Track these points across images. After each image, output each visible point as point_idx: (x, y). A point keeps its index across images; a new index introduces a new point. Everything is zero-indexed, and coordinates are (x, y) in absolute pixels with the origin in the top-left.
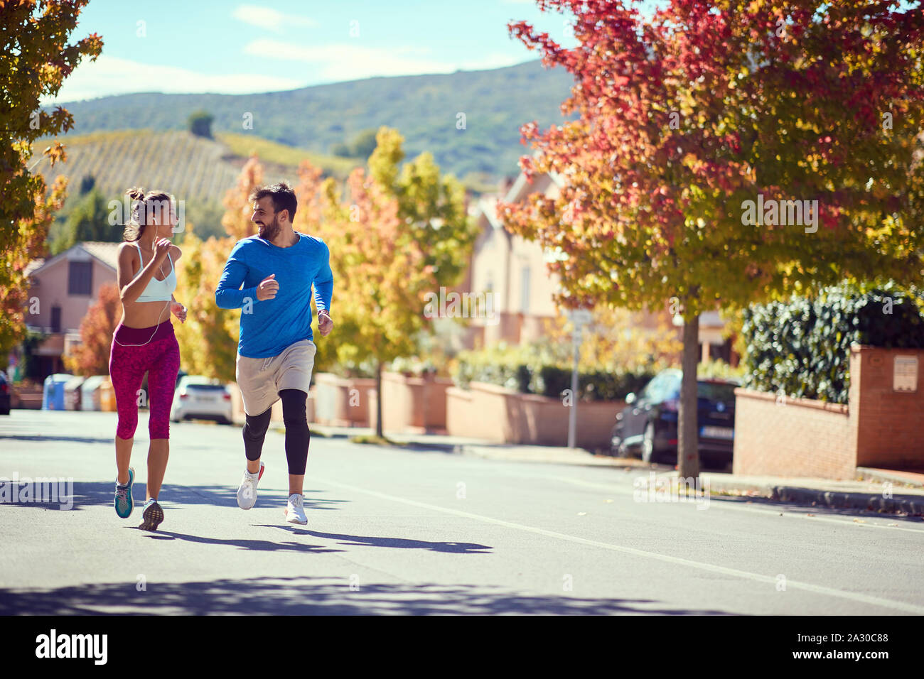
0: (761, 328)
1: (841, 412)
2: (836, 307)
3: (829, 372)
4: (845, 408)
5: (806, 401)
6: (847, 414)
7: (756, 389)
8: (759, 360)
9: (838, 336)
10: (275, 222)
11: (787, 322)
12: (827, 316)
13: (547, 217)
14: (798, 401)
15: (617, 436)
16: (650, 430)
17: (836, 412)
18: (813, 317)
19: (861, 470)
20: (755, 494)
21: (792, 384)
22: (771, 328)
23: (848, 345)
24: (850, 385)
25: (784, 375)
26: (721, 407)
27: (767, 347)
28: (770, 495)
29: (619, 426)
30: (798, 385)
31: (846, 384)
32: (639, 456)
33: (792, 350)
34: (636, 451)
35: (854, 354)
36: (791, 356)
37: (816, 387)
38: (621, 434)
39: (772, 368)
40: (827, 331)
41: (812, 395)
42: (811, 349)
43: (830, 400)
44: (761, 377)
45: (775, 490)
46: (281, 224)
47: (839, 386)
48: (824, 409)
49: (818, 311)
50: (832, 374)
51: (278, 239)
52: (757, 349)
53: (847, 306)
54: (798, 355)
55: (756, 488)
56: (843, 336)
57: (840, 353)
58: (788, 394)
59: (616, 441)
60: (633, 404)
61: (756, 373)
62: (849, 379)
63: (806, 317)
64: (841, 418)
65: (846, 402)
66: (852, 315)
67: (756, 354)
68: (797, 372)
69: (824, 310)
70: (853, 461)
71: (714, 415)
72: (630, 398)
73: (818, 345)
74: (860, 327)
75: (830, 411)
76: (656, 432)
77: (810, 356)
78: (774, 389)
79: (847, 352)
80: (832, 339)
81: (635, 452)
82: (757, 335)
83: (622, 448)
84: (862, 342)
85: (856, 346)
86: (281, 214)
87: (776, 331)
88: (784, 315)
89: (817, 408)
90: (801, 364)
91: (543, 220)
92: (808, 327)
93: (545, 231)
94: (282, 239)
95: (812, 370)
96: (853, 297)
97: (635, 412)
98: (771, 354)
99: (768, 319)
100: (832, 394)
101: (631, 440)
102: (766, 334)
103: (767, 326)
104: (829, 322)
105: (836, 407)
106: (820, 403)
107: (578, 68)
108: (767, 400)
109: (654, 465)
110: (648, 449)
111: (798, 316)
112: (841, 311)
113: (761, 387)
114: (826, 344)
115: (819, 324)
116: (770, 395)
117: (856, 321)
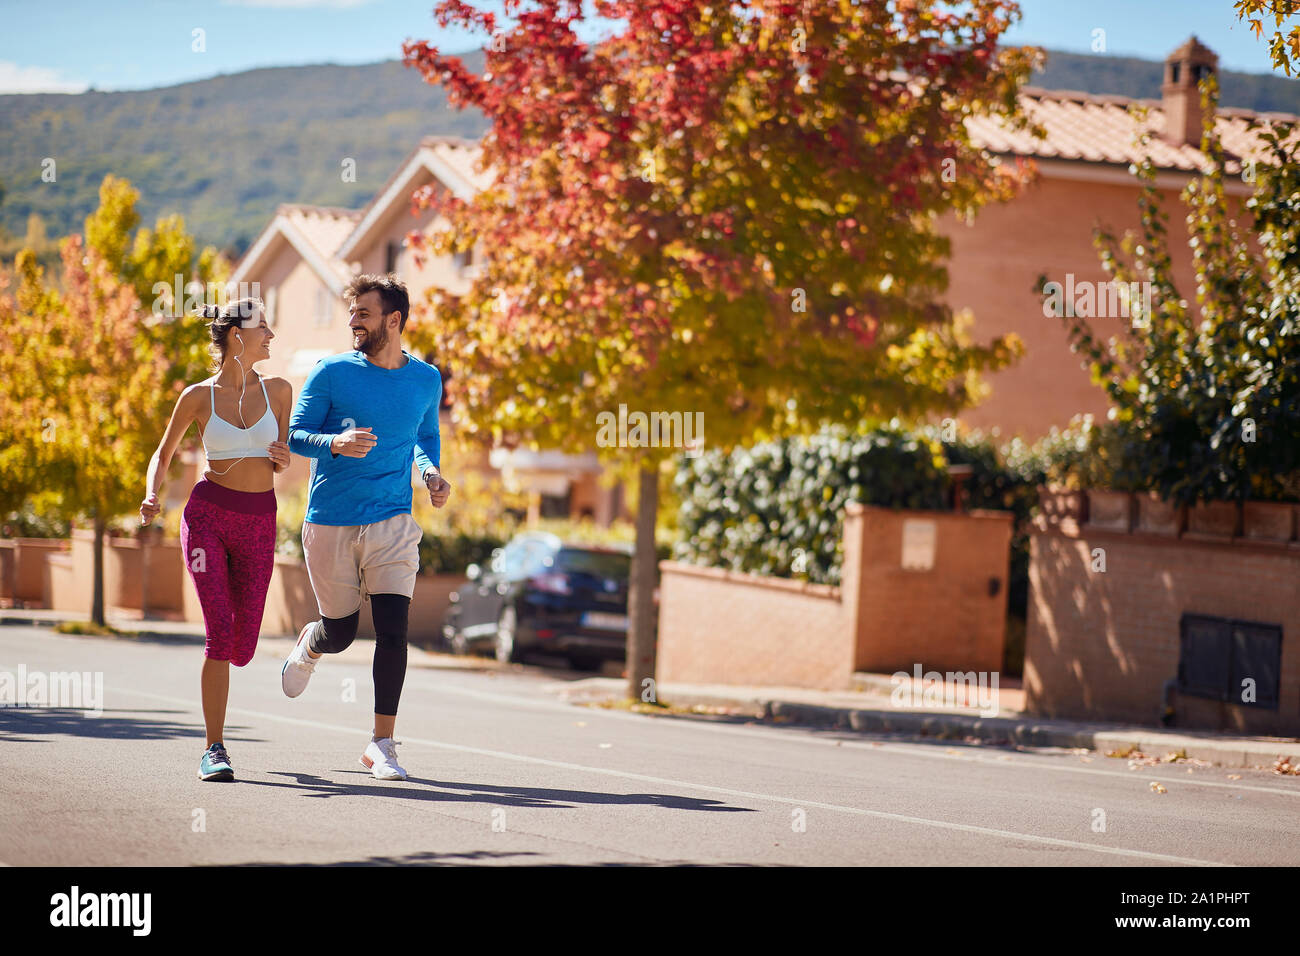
0: (706, 478)
1: (830, 597)
2: (824, 453)
3: (811, 541)
4: (836, 592)
5: (776, 582)
6: (839, 600)
7: (693, 562)
8: (701, 522)
9: (827, 493)
10: (383, 328)
11: (747, 472)
12: (810, 464)
13: (447, 320)
14: (762, 581)
15: (451, 624)
16: (509, 616)
17: (821, 597)
18: (787, 466)
19: (860, 677)
20: (735, 711)
21: (753, 556)
22: (722, 479)
23: (842, 506)
24: (843, 561)
25: (741, 544)
26: (610, 585)
27: (714, 505)
28: (760, 713)
29: (456, 611)
30: (764, 558)
31: (838, 558)
32: (491, 654)
33: (753, 509)
34: (483, 646)
35: (850, 517)
36: (753, 518)
37: (791, 560)
38: (458, 623)
39: (720, 535)
40: (810, 485)
41: (785, 572)
42: (782, 510)
43: (812, 580)
44: (704, 546)
45: (768, 706)
46: (390, 331)
47: (825, 561)
48: (803, 593)
49: (796, 458)
50: (816, 544)
51: (383, 354)
52: (697, 507)
53: (842, 452)
54: (764, 517)
55: (735, 703)
56: (835, 491)
57: (830, 516)
58: (746, 569)
59: (449, 632)
60: (478, 581)
61: (693, 540)
62: (842, 553)
63: (776, 465)
64: (829, 607)
65: (837, 583)
66: (847, 465)
67: (696, 515)
68: (761, 541)
69: (807, 455)
70: (848, 663)
71: (601, 597)
72: (473, 571)
73: (797, 505)
74: (860, 480)
75: (813, 595)
76: (519, 619)
77: (782, 520)
78: (723, 563)
79: (840, 515)
80: (816, 497)
81: (483, 648)
82: (699, 490)
83: (459, 642)
84: (862, 500)
85: (854, 507)
86: (391, 318)
87: (730, 484)
88: (743, 461)
89: (793, 592)
90: (768, 530)
91: (442, 323)
92: (780, 479)
93: (446, 340)
94: (389, 355)
95: (782, 538)
96: (848, 439)
97: (483, 591)
98: (721, 516)
99: (717, 468)
100: (816, 572)
101: (473, 631)
102: (715, 488)
103: (715, 476)
104: (813, 473)
105: (823, 590)
106: (798, 584)
107: (500, 111)
108: (712, 579)
109: (518, 667)
110: (505, 643)
111: (764, 464)
112: (833, 459)
113: (702, 561)
114: (807, 503)
115: (796, 475)
116: (718, 572)
117: (853, 473)
